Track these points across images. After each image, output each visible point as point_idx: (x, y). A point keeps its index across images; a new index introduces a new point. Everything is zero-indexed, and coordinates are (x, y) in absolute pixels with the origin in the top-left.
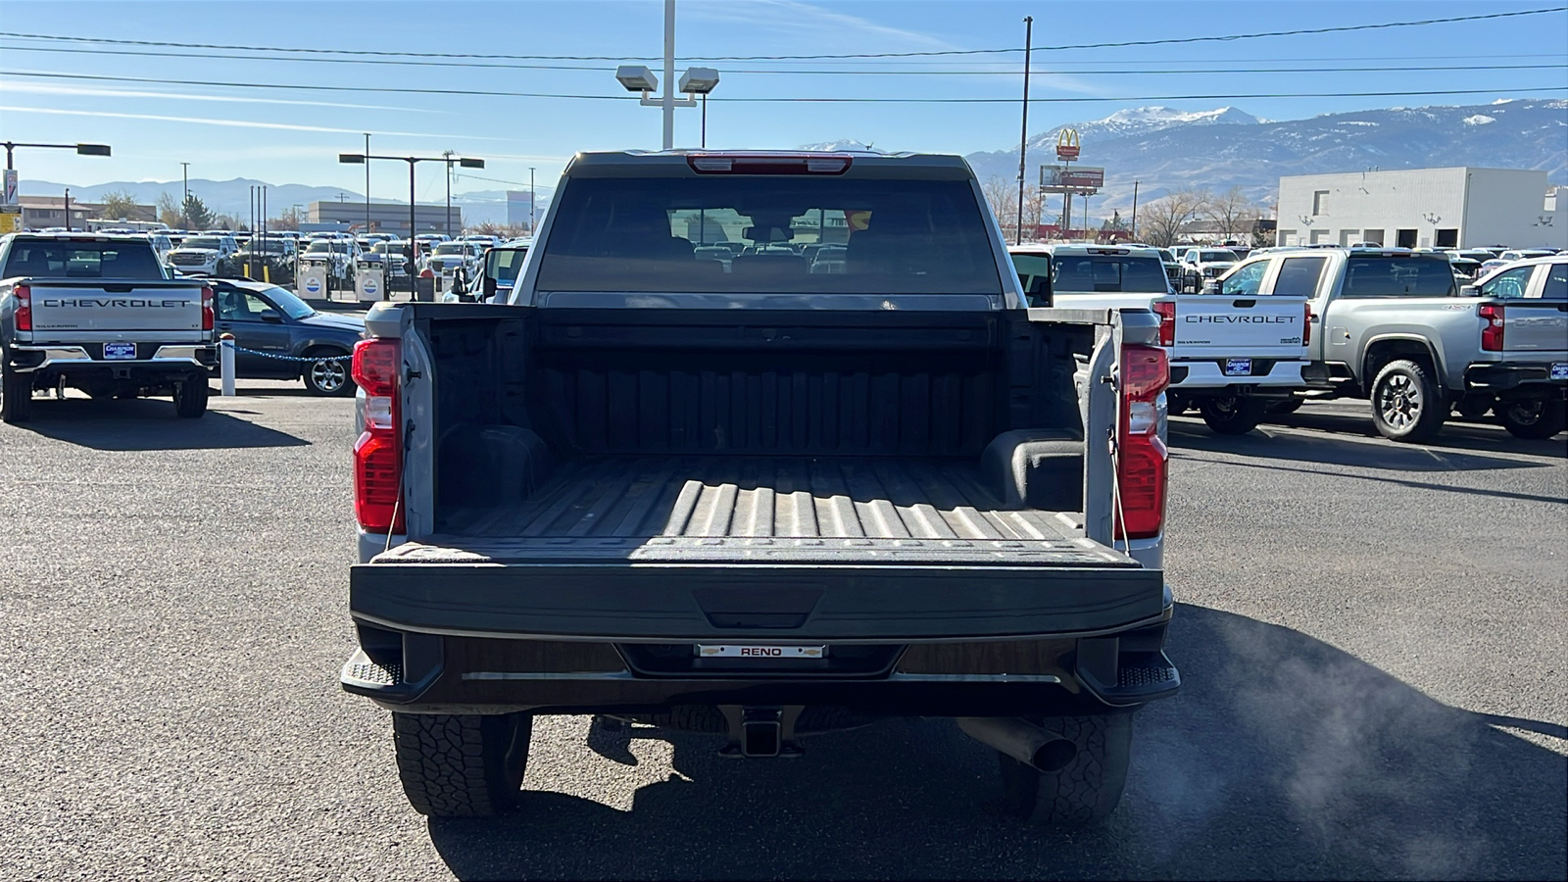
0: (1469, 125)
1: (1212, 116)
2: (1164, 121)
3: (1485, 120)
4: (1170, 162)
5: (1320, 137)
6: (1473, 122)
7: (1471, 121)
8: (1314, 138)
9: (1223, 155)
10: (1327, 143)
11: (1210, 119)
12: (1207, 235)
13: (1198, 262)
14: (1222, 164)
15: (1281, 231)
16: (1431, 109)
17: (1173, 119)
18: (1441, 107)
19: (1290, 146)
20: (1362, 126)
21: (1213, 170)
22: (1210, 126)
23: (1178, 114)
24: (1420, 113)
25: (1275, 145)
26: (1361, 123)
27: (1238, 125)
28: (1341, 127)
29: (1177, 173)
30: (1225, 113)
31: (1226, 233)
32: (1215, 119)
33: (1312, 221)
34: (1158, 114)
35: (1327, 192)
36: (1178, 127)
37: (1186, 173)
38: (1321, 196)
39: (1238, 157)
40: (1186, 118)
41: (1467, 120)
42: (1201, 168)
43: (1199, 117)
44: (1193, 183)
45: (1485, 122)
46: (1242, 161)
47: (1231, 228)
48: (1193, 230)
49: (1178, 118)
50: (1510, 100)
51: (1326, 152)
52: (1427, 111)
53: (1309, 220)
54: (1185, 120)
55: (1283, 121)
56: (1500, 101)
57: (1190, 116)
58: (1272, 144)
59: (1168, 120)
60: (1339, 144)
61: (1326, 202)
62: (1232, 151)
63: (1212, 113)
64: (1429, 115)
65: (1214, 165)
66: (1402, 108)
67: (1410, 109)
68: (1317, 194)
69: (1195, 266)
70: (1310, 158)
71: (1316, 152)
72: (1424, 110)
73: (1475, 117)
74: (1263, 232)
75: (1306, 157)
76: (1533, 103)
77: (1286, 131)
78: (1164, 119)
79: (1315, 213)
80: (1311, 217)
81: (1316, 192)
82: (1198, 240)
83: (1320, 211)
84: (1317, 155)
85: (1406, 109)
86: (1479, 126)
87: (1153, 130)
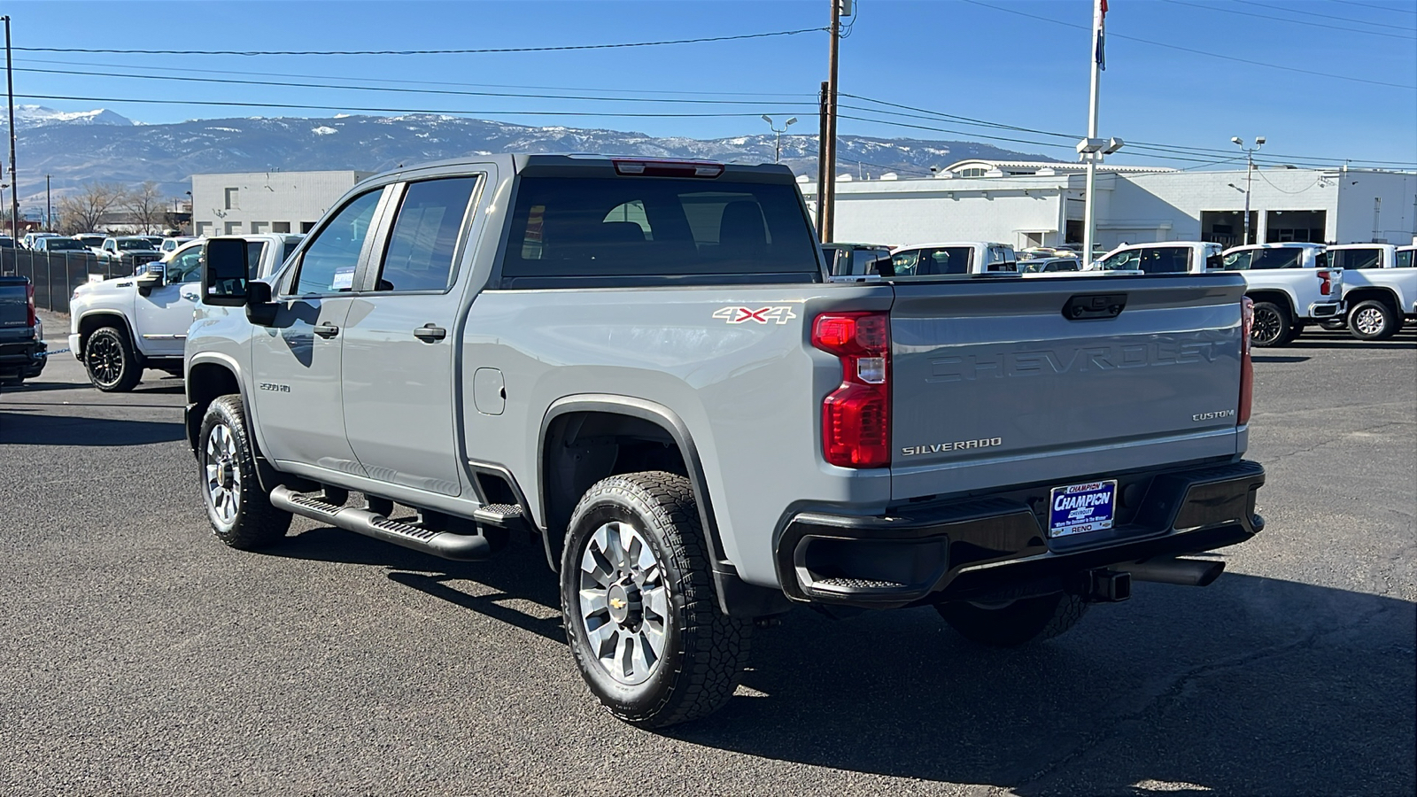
0: (317, 134)
1: (89, 117)
2: (41, 119)
3: (329, 131)
4: (51, 158)
5: (191, 140)
6: (320, 133)
7: (318, 131)
8: (186, 141)
9: (102, 153)
10: (196, 146)
11: (86, 119)
12: (126, 226)
13: (115, 249)
14: (103, 162)
15: (198, 223)
16: (284, 120)
17: (49, 117)
18: (292, 119)
19: (164, 147)
20: (226, 131)
21: (95, 166)
22: (87, 125)
23: (54, 113)
24: (275, 122)
25: (150, 146)
26: (225, 129)
27: (113, 126)
28: (210, 132)
29: (58, 168)
30: (100, 114)
31: (144, 224)
32: (91, 119)
33: (225, 214)
34: (34, 111)
35: (237, 189)
36: (55, 126)
37: (69, 168)
38: (231, 192)
39: (116, 155)
40: (62, 117)
41: (314, 130)
42: (82, 164)
43: (75, 117)
44: (77, 178)
45: (329, 132)
46: (121, 159)
47: (148, 219)
48: (108, 221)
49: (54, 116)
50: (348, 116)
51: (198, 153)
52: (281, 121)
53: (222, 213)
54: (62, 119)
55: (156, 124)
56: (340, 116)
57: (67, 115)
58: (147, 144)
59: (45, 118)
60: (209, 147)
61: (236, 197)
62: (111, 149)
63: (87, 114)
64: (283, 125)
65: (95, 162)
66: (260, 118)
67: (266, 119)
68: (228, 190)
69: (114, 253)
70: (183, 158)
71: (188, 153)
72: (278, 120)
73: (321, 128)
74: (177, 223)
75: (179, 156)
76: (365, 118)
77: (159, 133)
78: (41, 117)
79: (228, 207)
80: (223, 210)
81: (227, 189)
82: (114, 230)
83: (232, 206)
84: (189, 156)
85: (263, 119)
86: (325, 136)
87: (30, 127)
